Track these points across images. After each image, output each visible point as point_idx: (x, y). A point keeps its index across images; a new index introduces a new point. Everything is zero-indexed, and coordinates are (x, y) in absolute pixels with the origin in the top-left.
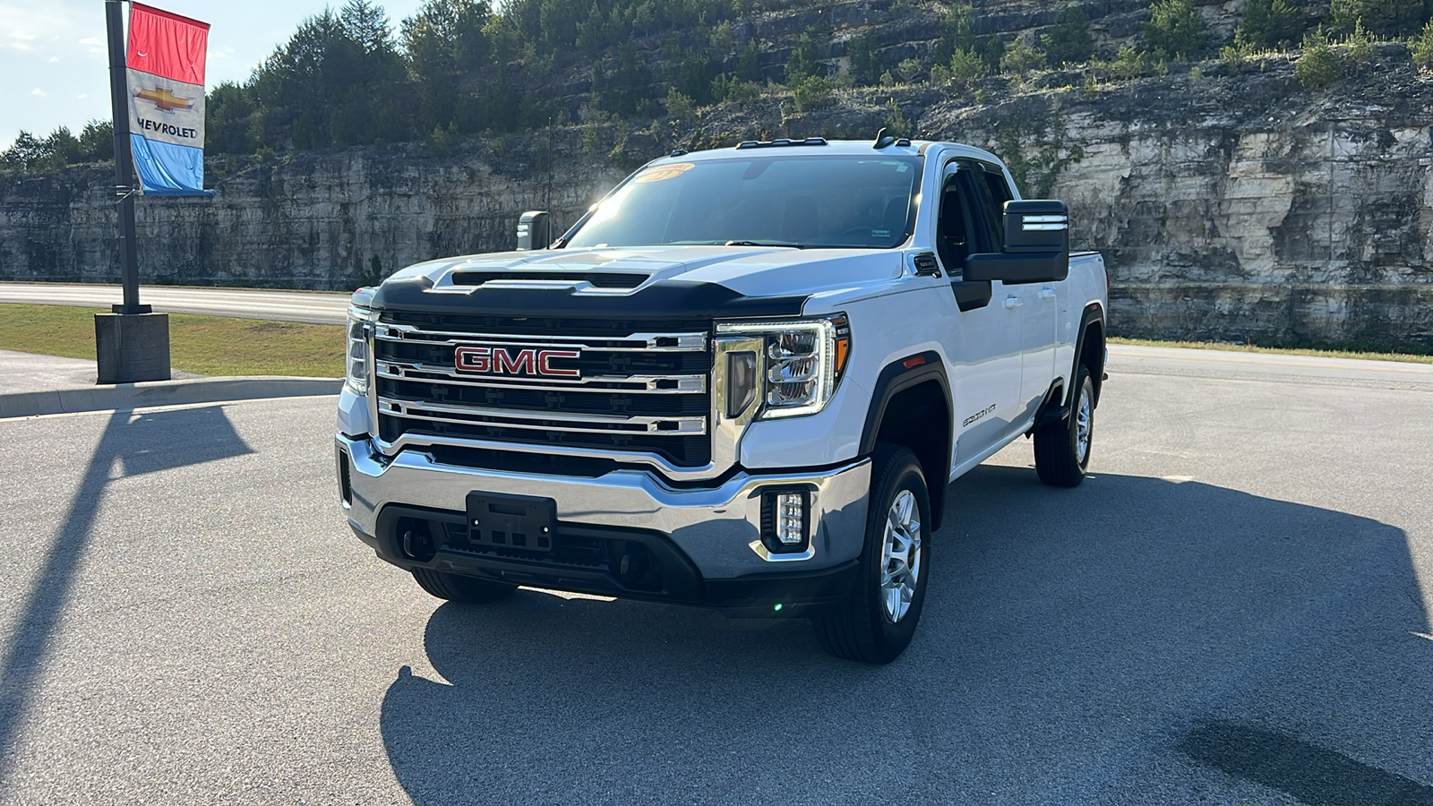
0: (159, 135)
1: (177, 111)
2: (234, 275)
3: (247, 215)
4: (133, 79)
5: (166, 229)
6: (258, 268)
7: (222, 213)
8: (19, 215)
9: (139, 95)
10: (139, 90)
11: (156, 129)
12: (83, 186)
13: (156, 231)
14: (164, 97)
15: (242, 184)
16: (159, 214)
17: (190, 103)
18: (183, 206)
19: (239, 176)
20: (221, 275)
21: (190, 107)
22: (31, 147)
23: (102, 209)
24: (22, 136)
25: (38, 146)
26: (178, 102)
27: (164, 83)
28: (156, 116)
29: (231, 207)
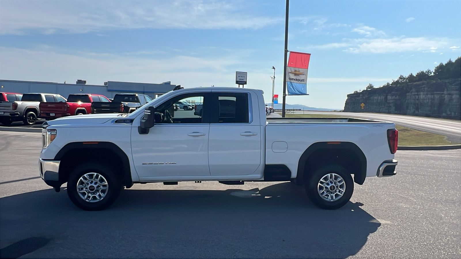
0: (295, 82)
1: (301, 76)
2: (448, 114)
3: (454, 97)
4: (289, 69)
5: (430, 100)
6: (455, 113)
7: (446, 96)
8: (394, 97)
9: (290, 73)
10: (290, 72)
11: (294, 80)
12: (411, 89)
13: (427, 101)
14: (297, 73)
15: (454, 87)
16: (429, 96)
17: (304, 73)
18: (436, 94)
19: (453, 85)
20: (444, 114)
21: (304, 74)
22: (402, 79)
23: (414, 95)
24: (401, 76)
25: (404, 79)
26: (301, 73)
27: (297, 69)
28: (294, 77)
29: (449, 94)
